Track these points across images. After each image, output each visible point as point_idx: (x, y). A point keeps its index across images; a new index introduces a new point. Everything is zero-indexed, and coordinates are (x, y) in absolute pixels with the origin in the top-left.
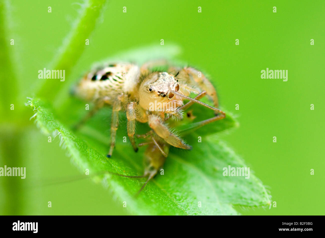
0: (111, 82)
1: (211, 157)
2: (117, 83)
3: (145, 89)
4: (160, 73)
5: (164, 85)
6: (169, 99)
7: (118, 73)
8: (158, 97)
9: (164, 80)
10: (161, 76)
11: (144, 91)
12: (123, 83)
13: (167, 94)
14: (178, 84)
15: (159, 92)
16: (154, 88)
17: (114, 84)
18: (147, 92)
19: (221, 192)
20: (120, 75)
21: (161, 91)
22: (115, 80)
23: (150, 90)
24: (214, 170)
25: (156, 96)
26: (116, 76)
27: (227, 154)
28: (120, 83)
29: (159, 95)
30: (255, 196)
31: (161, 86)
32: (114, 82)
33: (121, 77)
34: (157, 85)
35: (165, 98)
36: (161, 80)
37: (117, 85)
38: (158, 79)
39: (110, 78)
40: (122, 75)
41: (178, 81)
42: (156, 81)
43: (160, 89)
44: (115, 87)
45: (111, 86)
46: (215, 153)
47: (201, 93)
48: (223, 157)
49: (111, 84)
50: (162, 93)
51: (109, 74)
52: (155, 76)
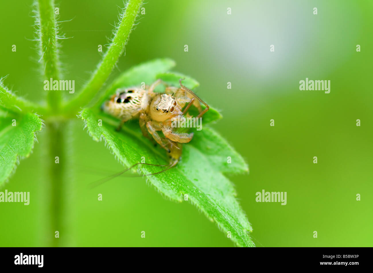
0: (132, 104)
1: (204, 139)
2: (136, 105)
3: (154, 109)
4: (162, 96)
5: (166, 104)
6: (171, 112)
7: (136, 97)
8: (164, 114)
9: (165, 100)
10: (163, 97)
11: (153, 111)
12: (140, 104)
13: (169, 110)
14: (175, 101)
15: (163, 110)
16: (159, 108)
17: (134, 105)
18: (156, 111)
19: (213, 164)
20: (137, 99)
21: (164, 109)
22: (135, 103)
23: (157, 109)
24: (207, 149)
25: (162, 113)
26: (135, 100)
27: (215, 137)
28: (138, 104)
29: (164, 112)
30: (237, 165)
31: (164, 105)
32: (133, 104)
33: (138, 100)
34: (161, 105)
35: (168, 113)
36: (163, 101)
37: (136, 106)
38: (161, 100)
39: (131, 101)
40: (139, 99)
41: (175, 98)
42: (159, 102)
43: (163, 108)
44: (135, 108)
45: (132, 107)
46: (207, 137)
47: (191, 100)
48: (213, 139)
49: (132, 106)
50: (165, 110)
51: (129, 98)
52: (159, 99)
